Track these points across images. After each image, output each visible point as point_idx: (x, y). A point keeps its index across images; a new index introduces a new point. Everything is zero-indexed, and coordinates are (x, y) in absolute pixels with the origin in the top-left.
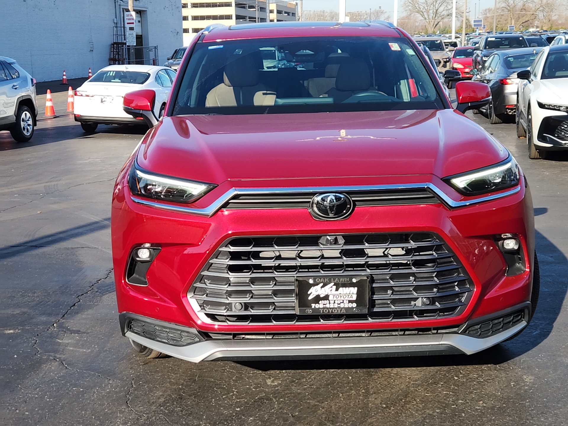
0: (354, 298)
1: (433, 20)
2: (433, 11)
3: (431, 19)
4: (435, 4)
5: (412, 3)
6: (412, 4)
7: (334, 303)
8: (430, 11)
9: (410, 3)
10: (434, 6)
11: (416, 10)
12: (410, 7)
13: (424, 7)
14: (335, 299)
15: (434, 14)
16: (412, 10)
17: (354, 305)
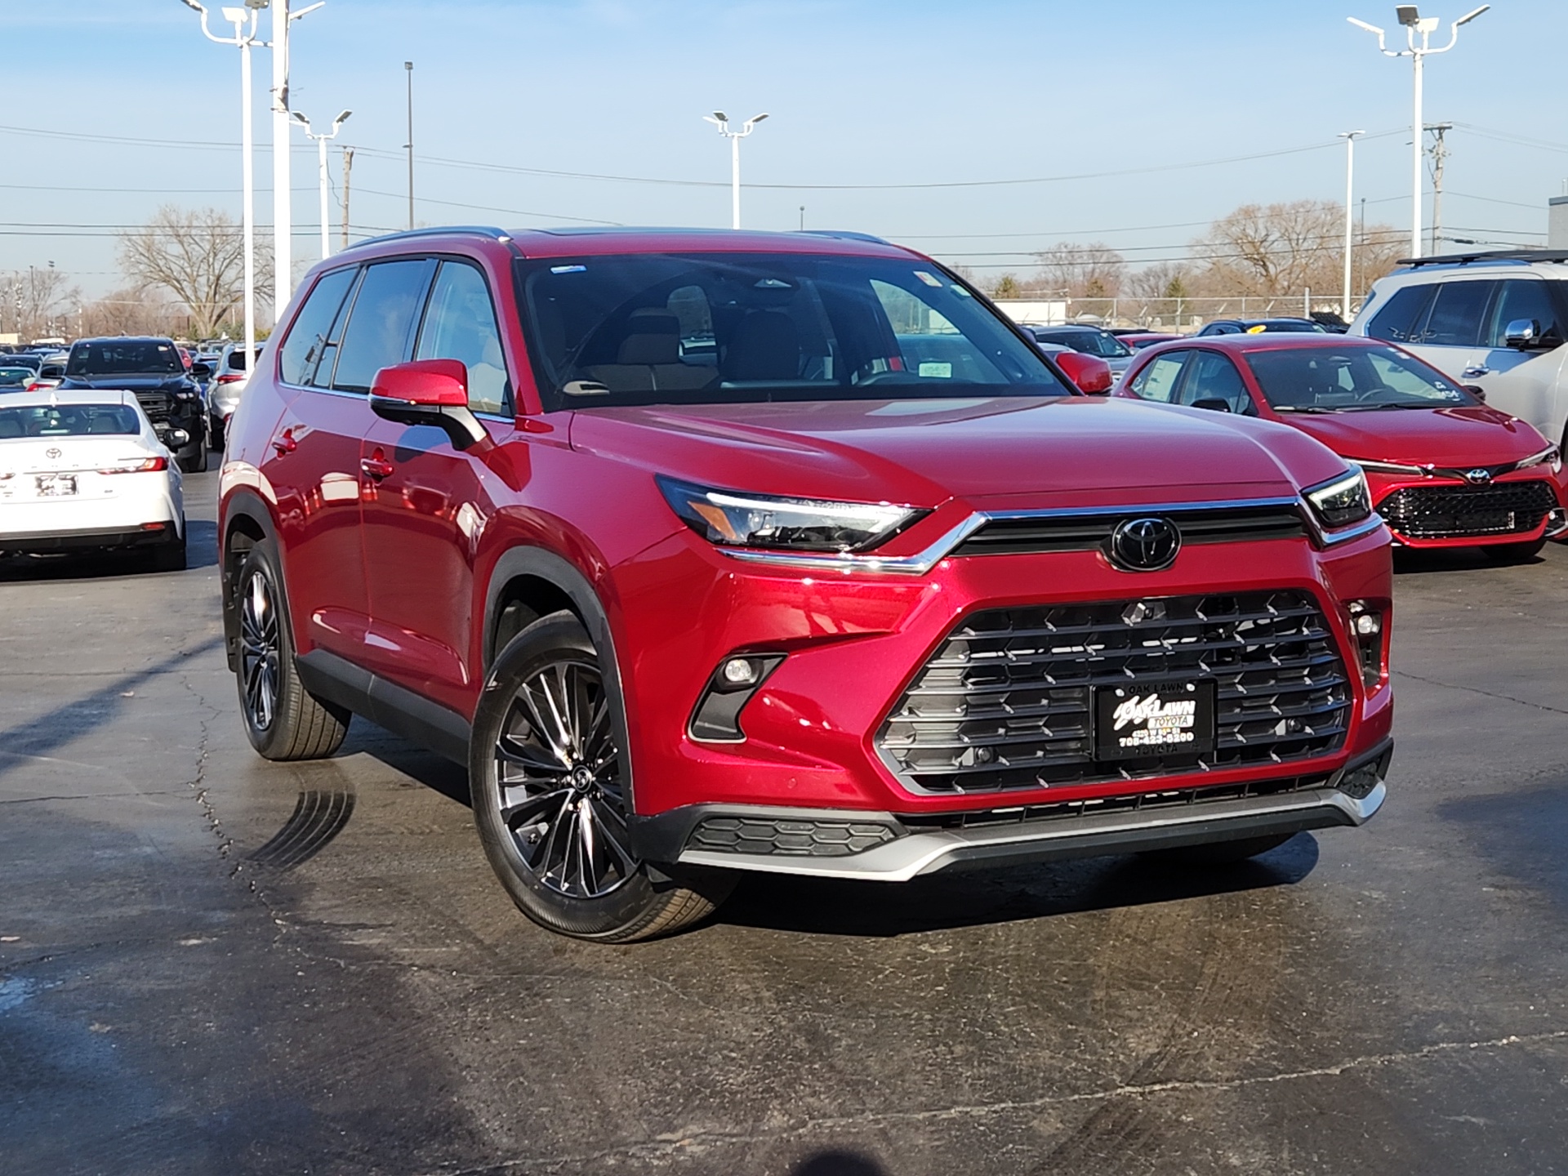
0: (1190, 722)
1: (208, 304)
2: (208, 279)
3: (204, 300)
4: (211, 260)
5: (147, 255)
6: (148, 258)
7: (1157, 734)
8: (199, 279)
9: (141, 254)
10: (209, 266)
11: (161, 274)
12: (142, 267)
13: (182, 268)
14: (1158, 726)
15: (210, 287)
16: (149, 274)
17: (1190, 737)
